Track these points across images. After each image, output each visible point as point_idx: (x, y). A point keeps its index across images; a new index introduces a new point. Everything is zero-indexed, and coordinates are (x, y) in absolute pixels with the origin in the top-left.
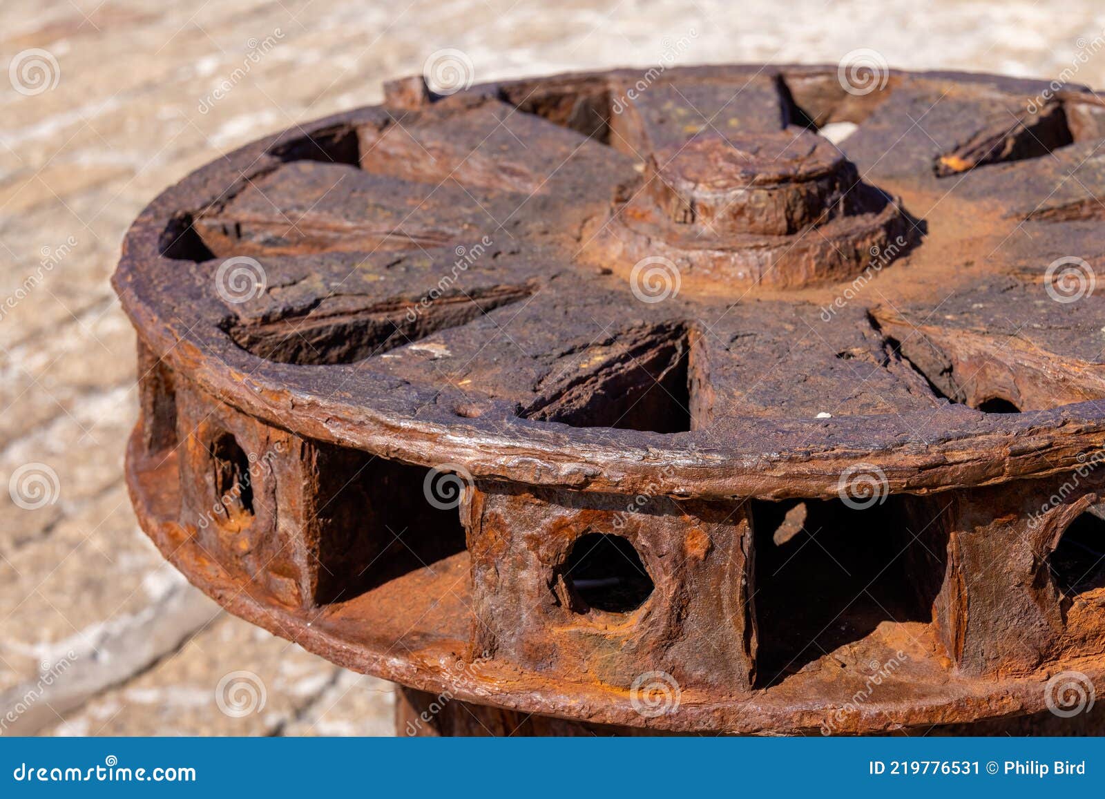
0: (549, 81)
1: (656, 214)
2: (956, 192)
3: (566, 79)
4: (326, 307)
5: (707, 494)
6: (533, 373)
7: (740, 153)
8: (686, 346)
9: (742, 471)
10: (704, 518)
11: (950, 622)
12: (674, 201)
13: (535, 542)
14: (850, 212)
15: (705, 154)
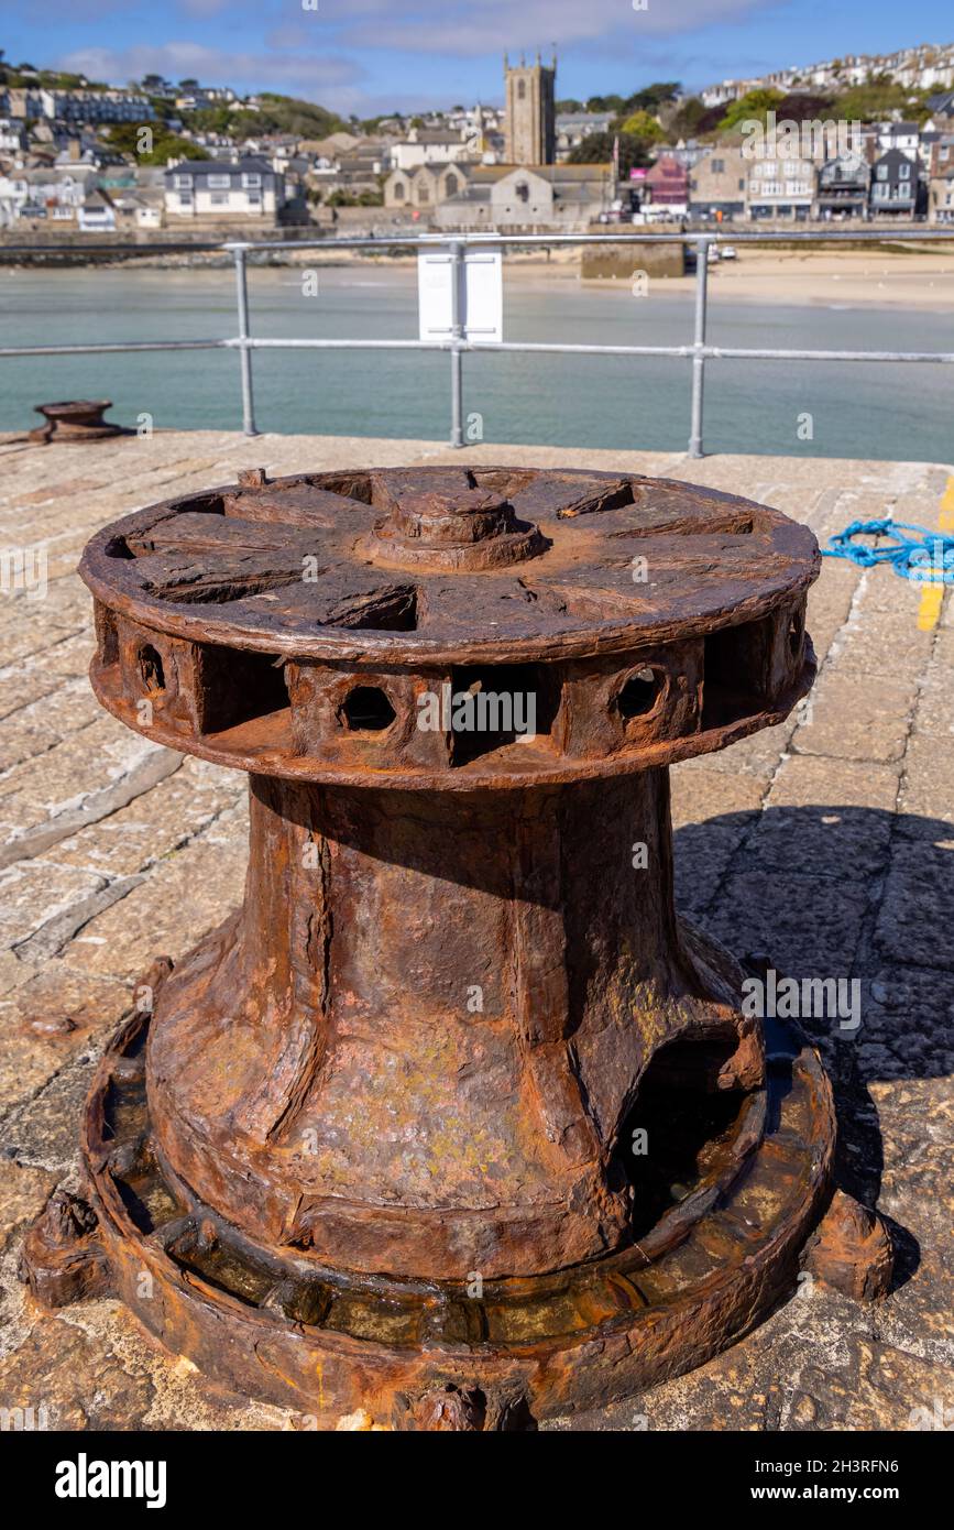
0: (336, 475)
1: (398, 534)
2: (569, 526)
3: (346, 473)
4: (206, 579)
5: (426, 662)
6: (327, 607)
7: (447, 499)
8: (415, 599)
9: (447, 649)
10: (425, 677)
11: (561, 732)
12: (409, 525)
13: (328, 692)
14: (509, 531)
15: (427, 500)
